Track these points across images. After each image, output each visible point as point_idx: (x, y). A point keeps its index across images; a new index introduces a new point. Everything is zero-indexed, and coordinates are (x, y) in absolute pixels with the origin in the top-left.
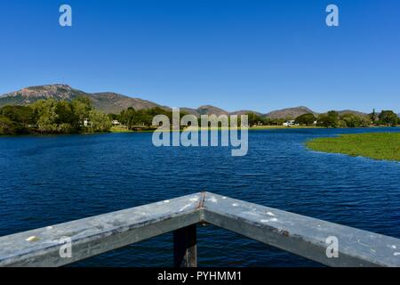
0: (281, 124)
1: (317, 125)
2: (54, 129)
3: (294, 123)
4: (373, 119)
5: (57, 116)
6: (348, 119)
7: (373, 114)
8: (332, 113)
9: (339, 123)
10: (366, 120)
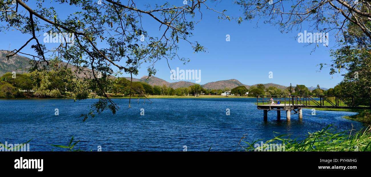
0: (220, 94)
1: (249, 95)
2: (48, 94)
3: (230, 94)
4: (291, 92)
5: (50, 83)
6: (272, 91)
7: (291, 87)
8: (260, 86)
9: (266, 94)
10: (286, 92)
